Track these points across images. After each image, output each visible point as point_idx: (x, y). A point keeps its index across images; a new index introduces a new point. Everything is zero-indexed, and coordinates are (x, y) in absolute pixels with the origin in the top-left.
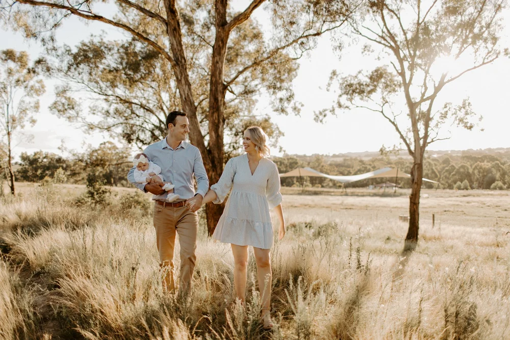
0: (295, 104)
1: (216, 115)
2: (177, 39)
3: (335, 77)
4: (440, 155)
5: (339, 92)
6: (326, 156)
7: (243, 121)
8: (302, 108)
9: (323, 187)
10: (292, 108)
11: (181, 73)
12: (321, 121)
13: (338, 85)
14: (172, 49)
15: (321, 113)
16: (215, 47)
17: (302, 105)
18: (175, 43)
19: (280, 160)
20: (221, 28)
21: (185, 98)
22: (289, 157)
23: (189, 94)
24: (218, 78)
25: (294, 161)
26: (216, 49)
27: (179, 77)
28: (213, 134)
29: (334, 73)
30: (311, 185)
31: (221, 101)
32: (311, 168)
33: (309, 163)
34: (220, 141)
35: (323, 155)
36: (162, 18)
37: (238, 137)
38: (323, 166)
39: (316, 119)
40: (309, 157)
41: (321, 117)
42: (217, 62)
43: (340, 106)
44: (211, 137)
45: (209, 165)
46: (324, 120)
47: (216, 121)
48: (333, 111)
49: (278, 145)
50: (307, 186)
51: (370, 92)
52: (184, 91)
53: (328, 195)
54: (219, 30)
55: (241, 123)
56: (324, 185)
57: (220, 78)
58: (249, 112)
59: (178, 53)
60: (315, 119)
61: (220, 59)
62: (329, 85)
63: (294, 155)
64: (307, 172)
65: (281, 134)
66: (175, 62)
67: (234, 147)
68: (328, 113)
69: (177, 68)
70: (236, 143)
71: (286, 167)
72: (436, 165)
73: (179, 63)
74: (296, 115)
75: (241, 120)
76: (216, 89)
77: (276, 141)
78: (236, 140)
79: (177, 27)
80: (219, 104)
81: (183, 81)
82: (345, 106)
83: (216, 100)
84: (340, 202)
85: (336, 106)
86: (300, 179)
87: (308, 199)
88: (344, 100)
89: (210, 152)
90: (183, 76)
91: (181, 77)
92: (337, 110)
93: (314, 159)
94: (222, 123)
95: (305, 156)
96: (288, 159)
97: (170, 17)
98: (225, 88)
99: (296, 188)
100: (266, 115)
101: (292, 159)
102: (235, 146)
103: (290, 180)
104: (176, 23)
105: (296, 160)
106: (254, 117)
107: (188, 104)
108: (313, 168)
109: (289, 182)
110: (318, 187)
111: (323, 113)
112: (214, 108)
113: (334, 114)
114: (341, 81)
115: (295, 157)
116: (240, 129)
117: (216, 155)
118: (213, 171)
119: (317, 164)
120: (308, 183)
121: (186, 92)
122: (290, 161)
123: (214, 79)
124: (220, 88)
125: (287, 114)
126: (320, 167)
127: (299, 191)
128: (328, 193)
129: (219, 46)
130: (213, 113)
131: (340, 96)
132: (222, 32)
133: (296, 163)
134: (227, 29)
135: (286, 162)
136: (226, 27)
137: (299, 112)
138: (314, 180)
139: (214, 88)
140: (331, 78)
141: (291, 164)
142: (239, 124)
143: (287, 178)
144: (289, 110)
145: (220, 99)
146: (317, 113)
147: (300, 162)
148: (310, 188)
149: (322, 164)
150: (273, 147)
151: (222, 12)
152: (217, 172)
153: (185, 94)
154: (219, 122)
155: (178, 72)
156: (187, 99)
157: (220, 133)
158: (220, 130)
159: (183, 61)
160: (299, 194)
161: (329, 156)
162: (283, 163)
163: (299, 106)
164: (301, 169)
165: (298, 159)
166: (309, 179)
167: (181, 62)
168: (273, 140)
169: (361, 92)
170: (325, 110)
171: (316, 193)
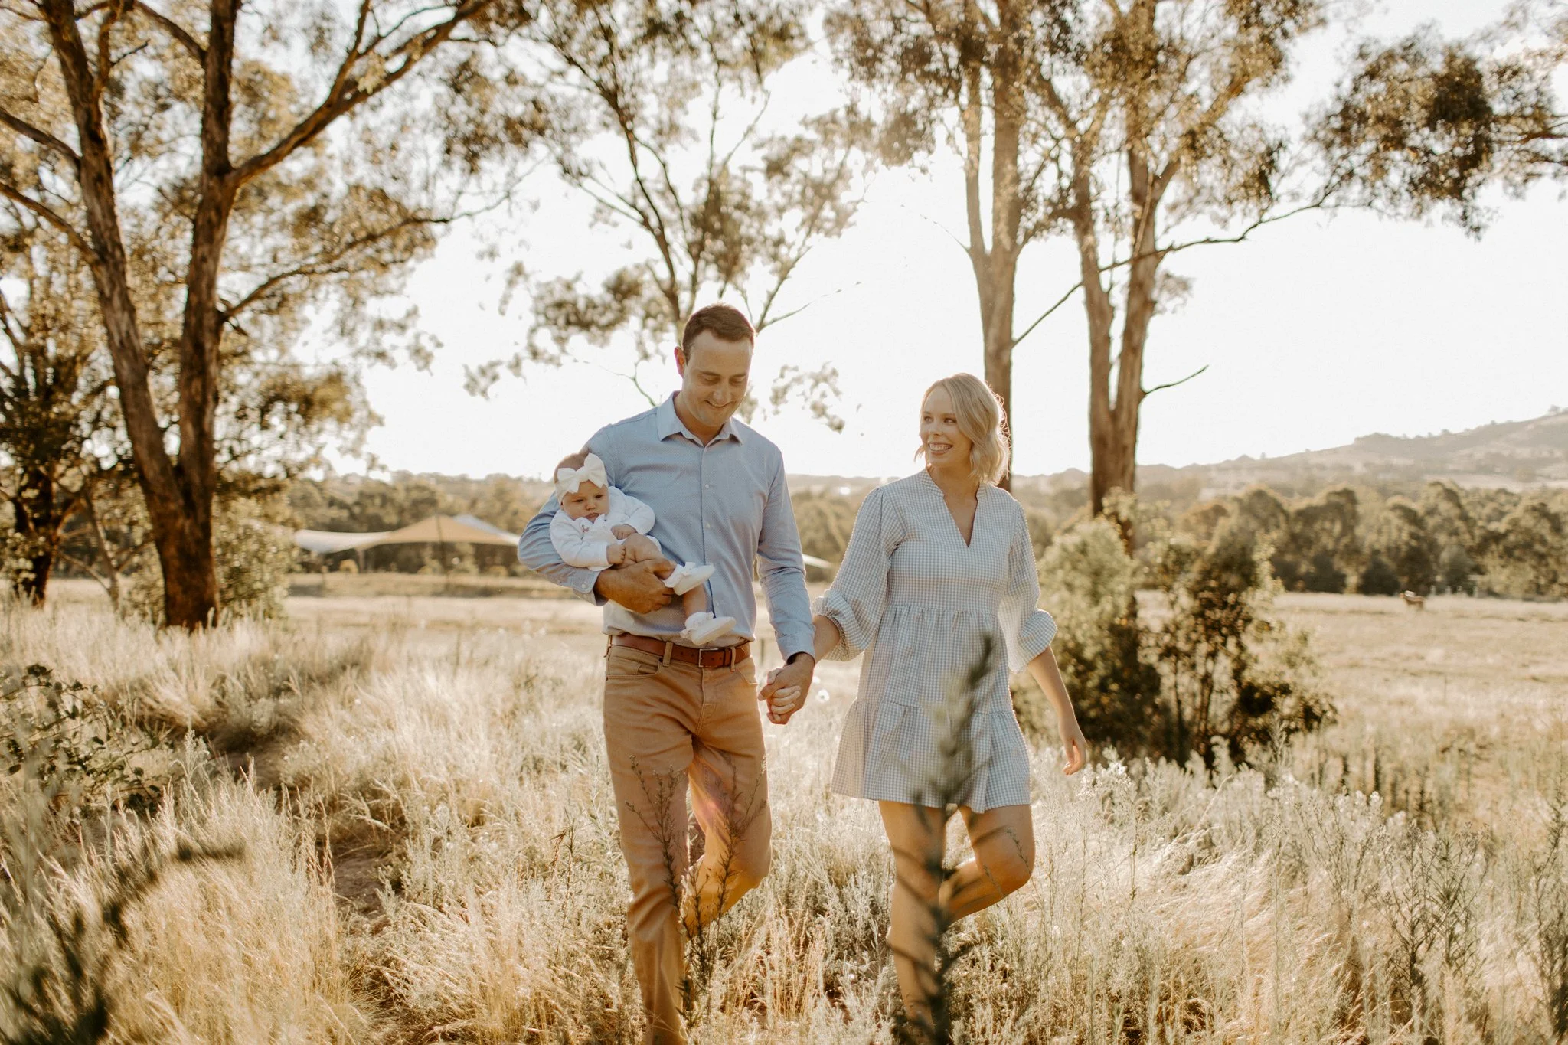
0: (417, 336)
1: (197, 384)
2: (103, 200)
3: (521, 279)
4: (857, 489)
5: (531, 320)
6: (531, 482)
7: (263, 377)
8: (437, 353)
9: (513, 574)
10: (408, 348)
11: (113, 284)
12: (484, 393)
13: (530, 303)
14: (92, 223)
15: (483, 372)
16: (200, 222)
17: (439, 345)
18: (98, 210)
19: (382, 490)
20: (215, 178)
21: (121, 342)
22: (412, 483)
23: (132, 332)
24: (204, 297)
25: (426, 495)
26: (203, 227)
27: (107, 291)
28: (189, 428)
29: (518, 270)
30: (474, 569)
31: (211, 350)
32: (480, 518)
33: (474, 503)
34: (206, 445)
35: (519, 479)
36: (64, 146)
37: (247, 423)
38: (515, 513)
39: (471, 386)
40: (478, 482)
41: (483, 382)
42: (204, 260)
43: (535, 354)
44: (183, 435)
45: (176, 501)
46: (493, 389)
47: (198, 399)
48: (516, 365)
49: (365, 449)
50: (465, 571)
51: (610, 326)
52: (118, 326)
53: (520, 596)
54: (211, 184)
55: (256, 383)
56: (519, 569)
57: (210, 296)
58: (283, 351)
59: (107, 234)
60: (467, 387)
61: (210, 252)
62: (505, 301)
63: (431, 476)
64: (464, 530)
65: (375, 419)
66: (96, 256)
67: (231, 450)
68: (503, 371)
69: (103, 269)
70: (239, 440)
71: (401, 511)
72: (838, 516)
73: (107, 257)
74: (420, 369)
75: (257, 374)
76: (200, 322)
77: (361, 440)
78: (241, 432)
79: (104, 173)
80: (207, 357)
81: (117, 302)
82: (546, 356)
83: (199, 348)
84: (547, 615)
85: (525, 354)
86: (444, 552)
87: (460, 608)
88: (545, 339)
89: (179, 470)
90: (118, 289)
91: (112, 290)
92: (528, 364)
93: (490, 492)
94: (211, 404)
95: (464, 480)
96: (408, 490)
97: (89, 150)
98: (223, 318)
99: (430, 577)
100: (334, 363)
101: (422, 488)
102: (238, 449)
103: (412, 553)
104: (103, 164)
105: (433, 493)
106: (295, 366)
107: (127, 358)
108: (486, 517)
109: (409, 560)
110: (497, 575)
111: (489, 372)
112: (191, 368)
113: (518, 374)
114: (535, 292)
115: (432, 483)
116: (253, 399)
117: (197, 480)
118: (188, 516)
119: (498, 506)
120: (469, 563)
121: (124, 327)
122: (415, 495)
123: (195, 299)
124: (209, 320)
125: (392, 365)
126: (508, 515)
127: (435, 585)
128: (524, 593)
129: (210, 221)
130: (190, 380)
131: (533, 331)
132: (217, 187)
133: (432, 502)
134: (231, 184)
135: (400, 496)
136: (230, 178)
137: (427, 364)
138: (487, 556)
139: (193, 320)
140: (511, 283)
141: (416, 503)
142: (249, 384)
143: (402, 546)
144: (401, 356)
145: (208, 345)
146: (474, 369)
147: (447, 499)
148: (474, 579)
149: (514, 506)
150: (349, 457)
151: (218, 139)
152: (196, 518)
153: (120, 333)
154: (205, 401)
155: (104, 281)
156: (126, 343)
157: (206, 428)
158: (207, 420)
159: (118, 254)
160: (436, 594)
161: (540, 482)
162: (392, 501)
163: (427, 345)
164: (445, 521)
165: (440, 489)
166: (470, 550)
167: (113, 256)
168: (351, 435)
169: (585, 325)
170: (493, 365)
171: (486, 593)
